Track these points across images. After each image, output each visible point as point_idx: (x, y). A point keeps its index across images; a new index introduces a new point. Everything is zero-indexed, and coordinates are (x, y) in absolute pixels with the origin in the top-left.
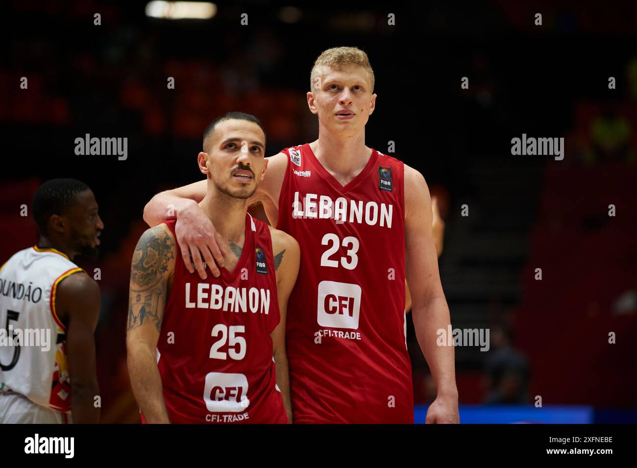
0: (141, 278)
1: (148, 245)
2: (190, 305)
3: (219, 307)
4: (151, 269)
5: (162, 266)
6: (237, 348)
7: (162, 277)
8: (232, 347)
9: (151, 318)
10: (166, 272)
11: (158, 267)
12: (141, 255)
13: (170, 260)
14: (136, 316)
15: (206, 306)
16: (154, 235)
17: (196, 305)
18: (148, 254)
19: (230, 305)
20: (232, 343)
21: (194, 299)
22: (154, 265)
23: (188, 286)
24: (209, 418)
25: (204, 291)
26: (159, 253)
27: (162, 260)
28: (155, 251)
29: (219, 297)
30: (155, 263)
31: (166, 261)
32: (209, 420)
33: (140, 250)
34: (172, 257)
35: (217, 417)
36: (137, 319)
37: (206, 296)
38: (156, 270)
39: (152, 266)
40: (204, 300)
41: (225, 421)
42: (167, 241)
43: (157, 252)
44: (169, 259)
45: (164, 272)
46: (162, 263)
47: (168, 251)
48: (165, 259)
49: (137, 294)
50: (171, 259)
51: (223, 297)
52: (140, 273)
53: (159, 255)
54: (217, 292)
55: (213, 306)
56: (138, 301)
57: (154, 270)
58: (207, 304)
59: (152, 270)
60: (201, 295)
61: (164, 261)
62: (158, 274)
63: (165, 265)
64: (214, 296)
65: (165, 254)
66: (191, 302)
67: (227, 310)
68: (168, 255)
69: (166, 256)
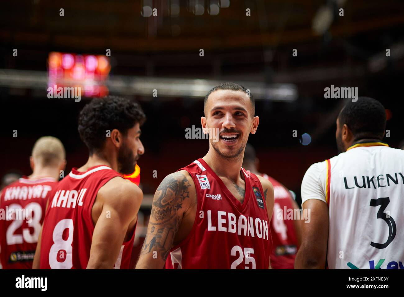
0: (158, 213)
1: (168, 186)
2: (211, 228)
3: (234, 231)
5: (177, 204)
6: (250, 266)
7: (175, 214)
8: (247, 265)
10: (180, 209)
11: (173, 205)
12: (160, 194)
14: (147, 245)
15: (224, 229)
16: (173, 177)
17: (217, 228)
18: (167, 193)
20: (247, 262)
21: (215, 223)
22: (171, 204)
23: (209, 212)
25: (223, 217)
27: (178, 200)
28: (172, 191)
29: (234, 223)
30: (171, 202)
31: (182, 200)
33: (160, 190)
34: (188, 197)
36: (147, 247)
37: (224, 221)
38: (171, 208)
40: (223, 225)
42: (185, 182)
43: (175, 192)
44: (184, 198)
45: (178, 209)
46: (177, 202)
47: (184, 191)
48: (181, 198)
49: (153, 226)
50: (186, 198)
51: (237, 224)
52: (158, 209)
53: (176, 195)
54: (232, 219)
55: (231, 230)
56: (152, 232)
57: (170, 208)
58: (226, 229)
59: (168, 207)
60: (221, 221)
61: (180, 200)
62: (172, 212)
63: (180, 203)
64: (231, 223)
65: (181, 194)
66: (212, 226)
67: (240, 234)
68: (184, 195)
69: (182, 195)
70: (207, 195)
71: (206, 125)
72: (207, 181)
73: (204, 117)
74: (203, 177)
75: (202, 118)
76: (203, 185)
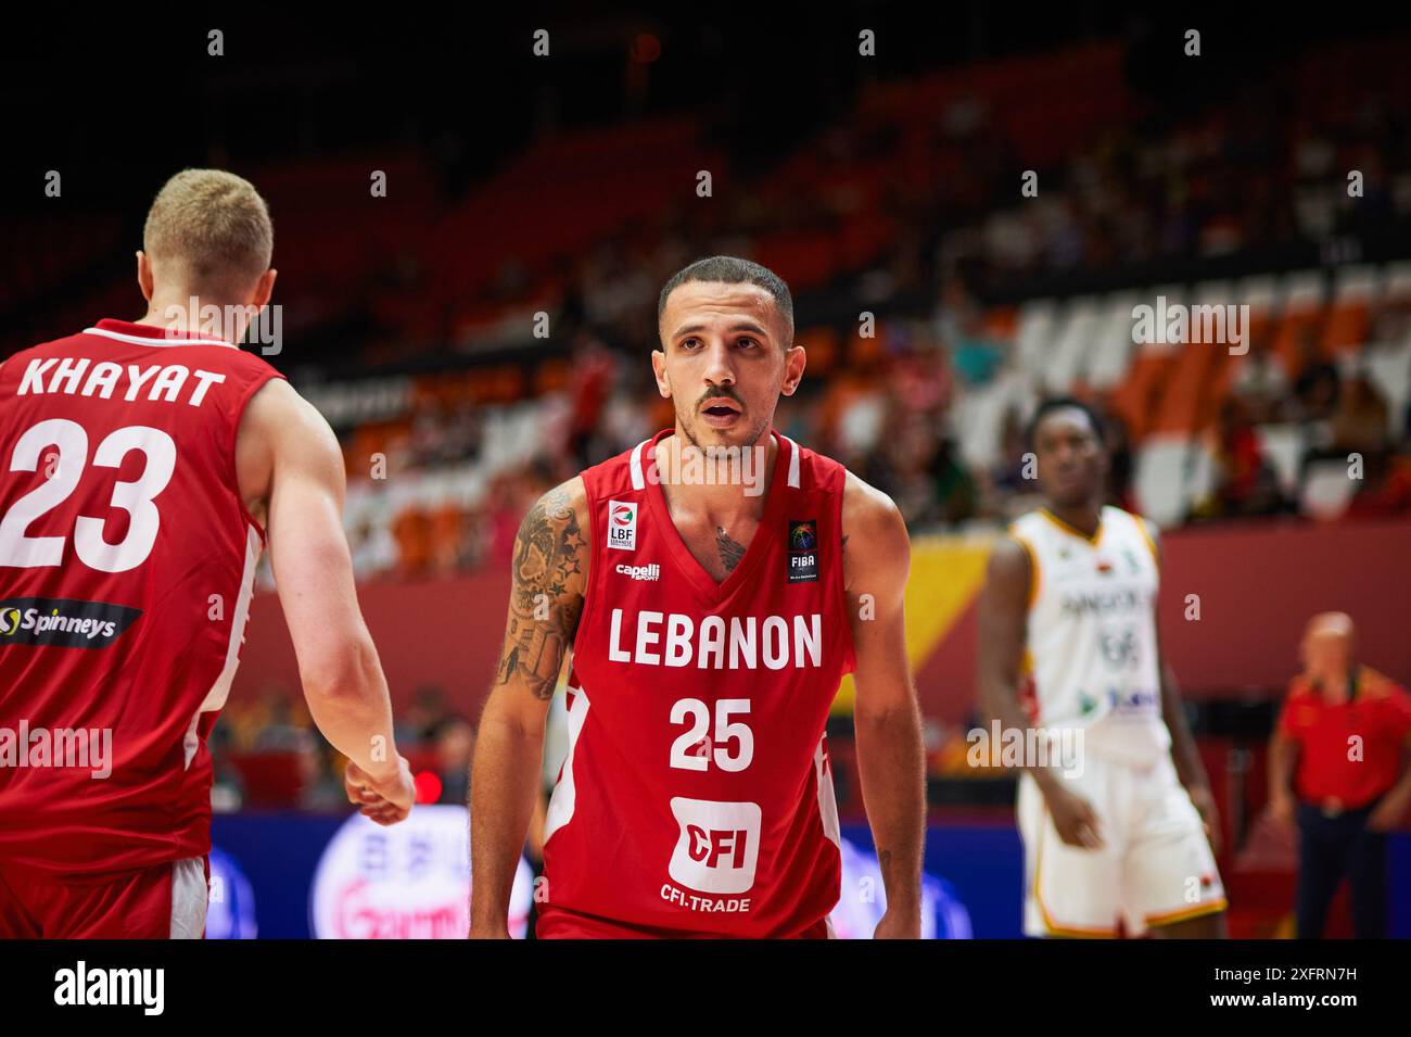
2: (617, 655)
3: (684, 661)
4: (532, 585)
5: (553, 584)
6: (733, 746)
7: (553, 603)
8: (721, 745)
9: (524, 677)
10: (562, 596)
11: (545, 585)
13: (569, 577)
15: (654, 659)
17: (633, 657)
18: (529, 556)
19: (712, 656)
20: (721, 737)
21: (628, 642)
22: (538, 580)
23: (617, 615)
24: (668, 893)
25: (652, 627)
26: (548, 560)
27: (553, 575)
28: (540, 554)
29: (684, 641)
30: (539, 577)
31: (562, 578)
32: (667, 897)
34: (576, 571)
35: (679, 895)
37: (654, 638)
38: (541, 589)
39: (533, 580)
40: (650, 648)
41: (694, 908)
42: (569, 536)
43: (546, 557)
44: (567, 574)
45: (557, 595)
46: (553, 580)
47: (566, 559)
48: (559, 572)
49: (514, 616)
50: (572, 574)
51: (695, 641)
53: (547, 564)
54: (681, 630)
55: (672, 661)
56: (512, 632)
57: (538, 588)
58: (658, 656)
59: (534, 587)
60: (645, 637)
61: (557, 576)
63: (559, 584)
64: (673, 640)
65: (560, 564)
66: (621, 648)
67: (705, 667)
68: (565, 567)
69: (561, 567)
70: (621, 569)
71: (665, 374)
72: (632, 526)
73: (661, 350)
74: (626, 509)
75: (655, 353)
76: (616, 535)
